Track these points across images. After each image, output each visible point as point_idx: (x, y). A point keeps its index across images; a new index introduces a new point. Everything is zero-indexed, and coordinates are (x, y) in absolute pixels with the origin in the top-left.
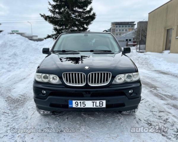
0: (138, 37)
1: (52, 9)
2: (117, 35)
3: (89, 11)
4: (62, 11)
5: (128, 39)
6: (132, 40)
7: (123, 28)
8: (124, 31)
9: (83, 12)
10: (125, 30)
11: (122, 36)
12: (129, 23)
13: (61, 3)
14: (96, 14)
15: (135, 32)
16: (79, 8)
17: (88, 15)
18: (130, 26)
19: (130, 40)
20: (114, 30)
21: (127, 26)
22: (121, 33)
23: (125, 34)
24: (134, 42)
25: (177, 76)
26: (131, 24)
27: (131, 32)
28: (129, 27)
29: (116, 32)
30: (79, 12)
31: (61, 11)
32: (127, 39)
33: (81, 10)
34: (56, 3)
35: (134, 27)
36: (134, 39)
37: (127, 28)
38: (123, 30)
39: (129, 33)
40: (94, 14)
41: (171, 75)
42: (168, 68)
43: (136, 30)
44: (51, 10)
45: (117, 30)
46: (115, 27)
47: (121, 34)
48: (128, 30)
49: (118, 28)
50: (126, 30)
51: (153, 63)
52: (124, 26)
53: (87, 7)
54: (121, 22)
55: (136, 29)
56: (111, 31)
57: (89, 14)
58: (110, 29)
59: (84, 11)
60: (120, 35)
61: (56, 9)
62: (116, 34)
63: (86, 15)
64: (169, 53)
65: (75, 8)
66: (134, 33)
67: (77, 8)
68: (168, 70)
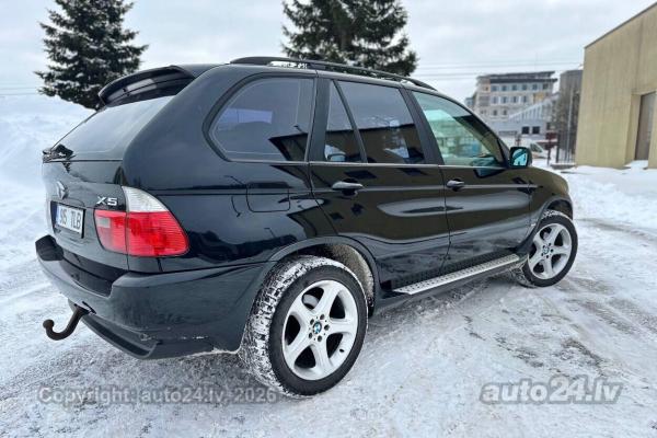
0: (562, 119)
1: (291, 46)
2: (495, 113)
3: (399, 49)
4: (321, 50)
5: (531, 126)
6: (543, 130)
7: (515, 92)
8: (520, 102)
9: (380, 52)
10: (520, 98)
11: (511, 116)
12: (537, 78)
13: (318, 29)
14: (417, 57)
15: (551, 105)
16: (370, 41)
17: (395, 60)
18: (540, 85)
19: (536, 130)
20: (487, 98)
21: (530, 85)
22: (508, 108)
23: (520, 112)
24: (549, 136)
25: (642, 235)
26: (541, 80)
27: (539, 105)
28: (535, 87)
29: (492, 105)
30: (369, 52)
31: (317, 51)
32: (526, 125)
33: (374, 46)
34: (302, 29)
35: (552, 88)
36: (548, 127)
37: (529, 92)
38: (515, 100)
39: (532, 108)
40: (412, 57)
41: (628, 231)
42: (626, 214)
43: (556, 98)
44: (290, 50)
45: (495, 101)
46: (489, 91)
47: (508, 112)
48: (531, 99)
49: (499, 94)
50: (525, 99)
51: (580, 198)
52: (520, 85)
53: (391, 37)
54: (508, 75)
55: (557, 93)
56: (478, 102)
57: (396, 55)
58: (474, 97)
59: (384, 49)
60: (505, 113)
61: (304, 45)
62: (491, 111)
63: (390, 60)
64: (645, 169)
65: (359, 39)
66: (549, 107)
67: (362, 41)
68: (625, 219)
